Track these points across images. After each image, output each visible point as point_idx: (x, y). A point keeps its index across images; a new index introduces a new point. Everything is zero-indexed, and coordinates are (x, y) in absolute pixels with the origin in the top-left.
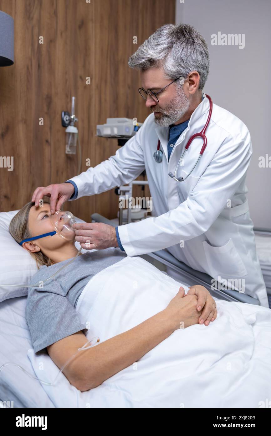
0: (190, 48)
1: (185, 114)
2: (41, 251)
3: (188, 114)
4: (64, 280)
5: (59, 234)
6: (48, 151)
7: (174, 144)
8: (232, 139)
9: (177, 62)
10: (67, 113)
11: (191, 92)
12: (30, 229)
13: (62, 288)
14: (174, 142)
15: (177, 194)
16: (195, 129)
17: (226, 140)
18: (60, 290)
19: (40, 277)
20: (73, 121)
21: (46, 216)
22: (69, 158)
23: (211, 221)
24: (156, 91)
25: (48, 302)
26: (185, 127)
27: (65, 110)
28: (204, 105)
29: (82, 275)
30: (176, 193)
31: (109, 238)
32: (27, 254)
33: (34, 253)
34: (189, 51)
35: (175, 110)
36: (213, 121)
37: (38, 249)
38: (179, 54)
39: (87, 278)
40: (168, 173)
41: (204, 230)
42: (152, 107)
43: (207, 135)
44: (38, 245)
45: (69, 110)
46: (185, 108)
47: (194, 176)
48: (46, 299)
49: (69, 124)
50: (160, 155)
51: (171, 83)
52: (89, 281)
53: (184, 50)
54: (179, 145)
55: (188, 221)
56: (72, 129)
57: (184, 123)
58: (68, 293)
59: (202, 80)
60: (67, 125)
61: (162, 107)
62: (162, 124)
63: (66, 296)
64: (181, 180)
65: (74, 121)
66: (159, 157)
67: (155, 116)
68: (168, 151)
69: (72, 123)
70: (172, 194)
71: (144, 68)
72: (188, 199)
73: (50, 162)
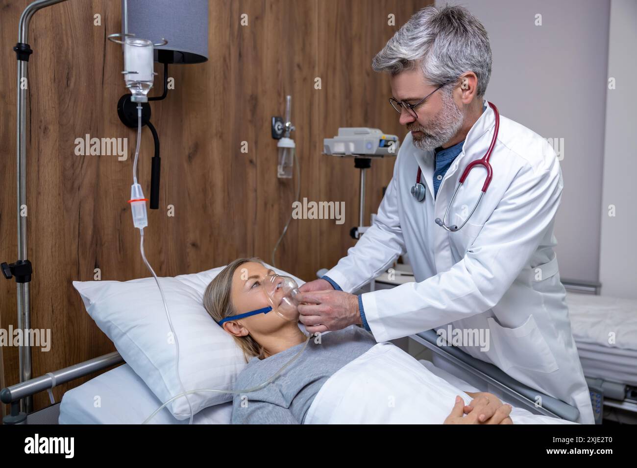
0: (461, 41)
1: (457, 133)
2: (249, 335)
3: (463, 132)
4: (285, 382)
5: (276, 312)
6: (252, 175)
7: (443, 176)
8: (530, 168)
9: (442, 61)
10: (279, 119)
11: (465, 101)
12: (233, 302)
13: (283, 395)
14: (443, 172)
15: (448, 248)
16: (474, 155)
17: (521, 171)
18: (280, 398)
19: (250, 377)
20: (288, 131)
21: (257, 283)
22: (283, 184)
23: (502, 290)
24: (413, 103)
25: (264, 416)
26: (458, 151)
27: (276, 115)
28: (487, 118)
29: (312, 376)
30: (447, 246)
31: (348, 314)
32: (230, 340)
33: (240, 338)
34: (459, 44)
35: (442, 129)
36: (501, 142)
37: (245, 332)
38: (445, 50)
39: (319, 381)
40: (435, 219)
41: (492, 304)
42: (409, 124)
43: (492, 162)
44: (245, 327)
45: (282, 114)
46: (457, 123)
47: (474, 224)
48: (260, 413)
49: (283, 135)
50: (422, 190)
51: (435, 89)
52: (322, 385)
53: (452, 44)
54: (450, 178)
55: (468, 290)
56: (286, 142)
57: (456, 145)
58: (292, 403)
59: (482, 83)
60: (279, 137)
61: (422, 125)
62: (424, 147)
63: (288, 408)
64: (454, 229)
65: (290, 130)
66: (420, 193)
67: (414, 136)
68: (434, 185)
69: (287, 134)
70: (440, 248)
71: (395, 72)
72: (466, 256)
73: (256, 191)
